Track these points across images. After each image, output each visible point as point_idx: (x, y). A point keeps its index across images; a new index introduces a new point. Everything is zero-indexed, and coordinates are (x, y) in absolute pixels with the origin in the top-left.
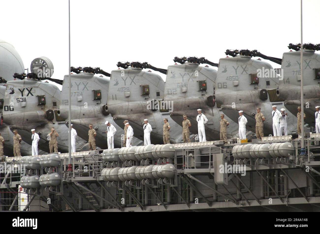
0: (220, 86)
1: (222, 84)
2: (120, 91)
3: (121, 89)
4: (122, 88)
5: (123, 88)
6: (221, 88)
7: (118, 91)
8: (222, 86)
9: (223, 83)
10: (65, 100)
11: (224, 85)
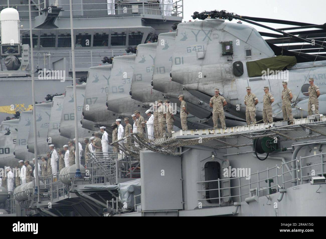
0: (67, 118)
1: (69, 115)
2: (44, 128)
3: (44, 125)
4: (46, 124)
5: (48, 124)
6: (68, 120)
7: (41, 127)
8: (70, 118)
9: (71, 114)
10: (22, 140)
11: (71, 117)
